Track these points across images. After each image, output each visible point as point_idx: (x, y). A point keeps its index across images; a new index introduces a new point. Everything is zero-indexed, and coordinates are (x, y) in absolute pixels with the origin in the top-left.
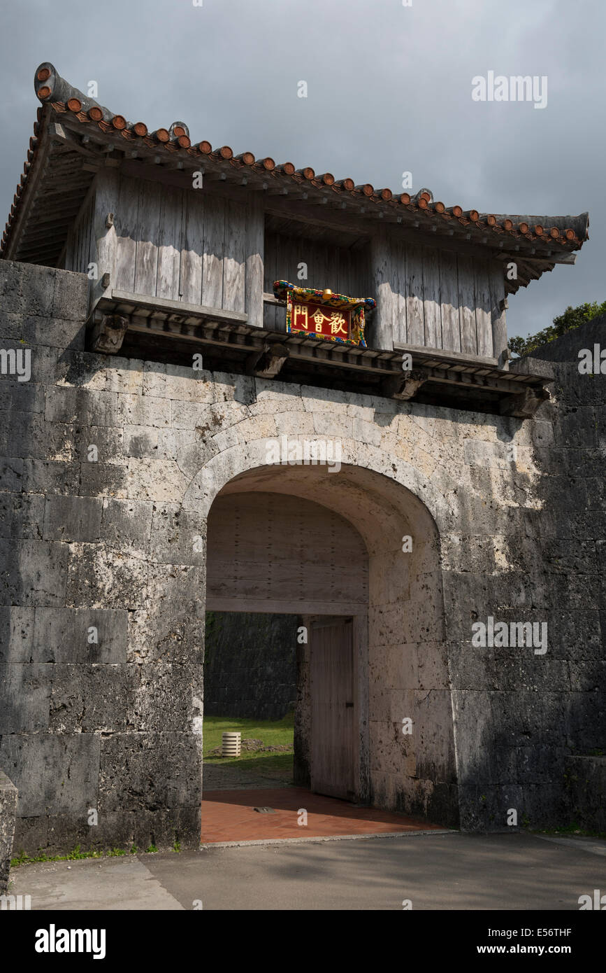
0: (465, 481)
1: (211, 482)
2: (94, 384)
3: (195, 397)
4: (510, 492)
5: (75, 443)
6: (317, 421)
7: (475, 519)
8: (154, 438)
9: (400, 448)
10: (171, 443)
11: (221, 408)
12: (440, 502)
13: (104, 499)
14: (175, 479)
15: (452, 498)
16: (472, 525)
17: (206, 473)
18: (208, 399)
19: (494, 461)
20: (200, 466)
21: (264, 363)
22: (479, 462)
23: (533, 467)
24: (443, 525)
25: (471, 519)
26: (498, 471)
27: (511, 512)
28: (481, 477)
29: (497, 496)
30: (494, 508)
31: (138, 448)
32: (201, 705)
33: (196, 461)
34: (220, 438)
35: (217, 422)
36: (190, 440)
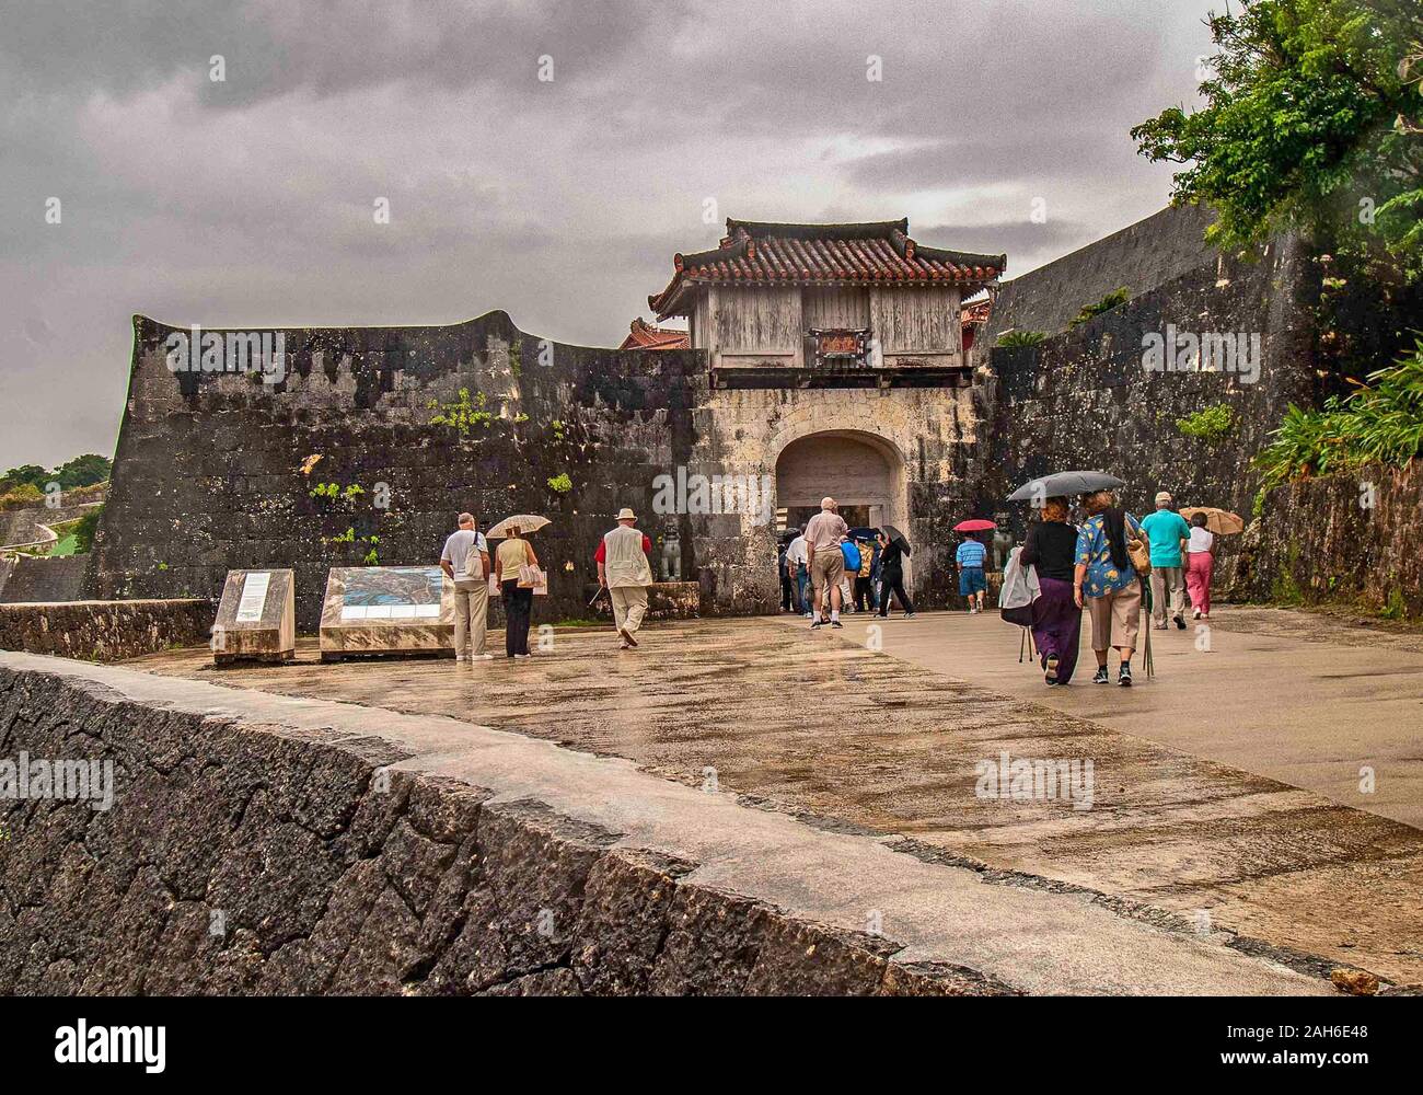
0: (924, 431)
1: (777, 447)
2: (712, 405)
3: (766, 404)
4: (953, 434)
5: (710, 435)
6: (834, 409)
7: (929, 451)
8: (746, 428)
9: (883, 417)
10: (756, 430)
11: (780, 409)
12: (908, 445)
13: (725, 462)
14: (758, 449)
15: (916, 442)
16: (927, 454)
17: (773, 443)
18: (773, 404)
19: (943, 416)
20: (770, 440)
21: (800, 383)
22: (933, 418)
23: (970, 418)
24: (909, 457)
25: (926, 452)
26: (946, 423)
27: (953, 445)
28: (934, 428)
29: (944, 438)
30: (941, 445)
31: (739, 435)
32: (777, 554)
33: (767, 439)
34: (779, 425)
35: (778, 416)
36: (765, 427)
